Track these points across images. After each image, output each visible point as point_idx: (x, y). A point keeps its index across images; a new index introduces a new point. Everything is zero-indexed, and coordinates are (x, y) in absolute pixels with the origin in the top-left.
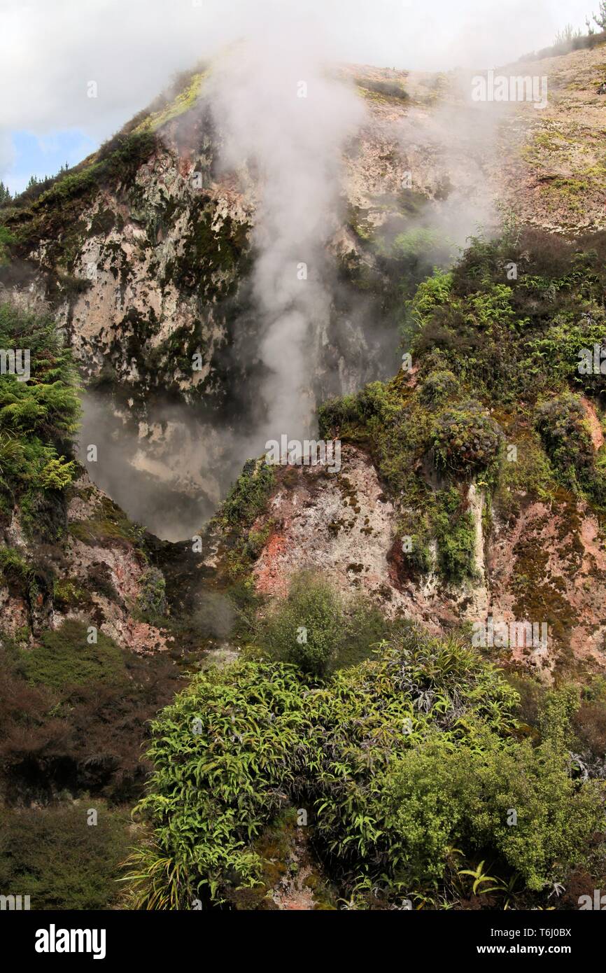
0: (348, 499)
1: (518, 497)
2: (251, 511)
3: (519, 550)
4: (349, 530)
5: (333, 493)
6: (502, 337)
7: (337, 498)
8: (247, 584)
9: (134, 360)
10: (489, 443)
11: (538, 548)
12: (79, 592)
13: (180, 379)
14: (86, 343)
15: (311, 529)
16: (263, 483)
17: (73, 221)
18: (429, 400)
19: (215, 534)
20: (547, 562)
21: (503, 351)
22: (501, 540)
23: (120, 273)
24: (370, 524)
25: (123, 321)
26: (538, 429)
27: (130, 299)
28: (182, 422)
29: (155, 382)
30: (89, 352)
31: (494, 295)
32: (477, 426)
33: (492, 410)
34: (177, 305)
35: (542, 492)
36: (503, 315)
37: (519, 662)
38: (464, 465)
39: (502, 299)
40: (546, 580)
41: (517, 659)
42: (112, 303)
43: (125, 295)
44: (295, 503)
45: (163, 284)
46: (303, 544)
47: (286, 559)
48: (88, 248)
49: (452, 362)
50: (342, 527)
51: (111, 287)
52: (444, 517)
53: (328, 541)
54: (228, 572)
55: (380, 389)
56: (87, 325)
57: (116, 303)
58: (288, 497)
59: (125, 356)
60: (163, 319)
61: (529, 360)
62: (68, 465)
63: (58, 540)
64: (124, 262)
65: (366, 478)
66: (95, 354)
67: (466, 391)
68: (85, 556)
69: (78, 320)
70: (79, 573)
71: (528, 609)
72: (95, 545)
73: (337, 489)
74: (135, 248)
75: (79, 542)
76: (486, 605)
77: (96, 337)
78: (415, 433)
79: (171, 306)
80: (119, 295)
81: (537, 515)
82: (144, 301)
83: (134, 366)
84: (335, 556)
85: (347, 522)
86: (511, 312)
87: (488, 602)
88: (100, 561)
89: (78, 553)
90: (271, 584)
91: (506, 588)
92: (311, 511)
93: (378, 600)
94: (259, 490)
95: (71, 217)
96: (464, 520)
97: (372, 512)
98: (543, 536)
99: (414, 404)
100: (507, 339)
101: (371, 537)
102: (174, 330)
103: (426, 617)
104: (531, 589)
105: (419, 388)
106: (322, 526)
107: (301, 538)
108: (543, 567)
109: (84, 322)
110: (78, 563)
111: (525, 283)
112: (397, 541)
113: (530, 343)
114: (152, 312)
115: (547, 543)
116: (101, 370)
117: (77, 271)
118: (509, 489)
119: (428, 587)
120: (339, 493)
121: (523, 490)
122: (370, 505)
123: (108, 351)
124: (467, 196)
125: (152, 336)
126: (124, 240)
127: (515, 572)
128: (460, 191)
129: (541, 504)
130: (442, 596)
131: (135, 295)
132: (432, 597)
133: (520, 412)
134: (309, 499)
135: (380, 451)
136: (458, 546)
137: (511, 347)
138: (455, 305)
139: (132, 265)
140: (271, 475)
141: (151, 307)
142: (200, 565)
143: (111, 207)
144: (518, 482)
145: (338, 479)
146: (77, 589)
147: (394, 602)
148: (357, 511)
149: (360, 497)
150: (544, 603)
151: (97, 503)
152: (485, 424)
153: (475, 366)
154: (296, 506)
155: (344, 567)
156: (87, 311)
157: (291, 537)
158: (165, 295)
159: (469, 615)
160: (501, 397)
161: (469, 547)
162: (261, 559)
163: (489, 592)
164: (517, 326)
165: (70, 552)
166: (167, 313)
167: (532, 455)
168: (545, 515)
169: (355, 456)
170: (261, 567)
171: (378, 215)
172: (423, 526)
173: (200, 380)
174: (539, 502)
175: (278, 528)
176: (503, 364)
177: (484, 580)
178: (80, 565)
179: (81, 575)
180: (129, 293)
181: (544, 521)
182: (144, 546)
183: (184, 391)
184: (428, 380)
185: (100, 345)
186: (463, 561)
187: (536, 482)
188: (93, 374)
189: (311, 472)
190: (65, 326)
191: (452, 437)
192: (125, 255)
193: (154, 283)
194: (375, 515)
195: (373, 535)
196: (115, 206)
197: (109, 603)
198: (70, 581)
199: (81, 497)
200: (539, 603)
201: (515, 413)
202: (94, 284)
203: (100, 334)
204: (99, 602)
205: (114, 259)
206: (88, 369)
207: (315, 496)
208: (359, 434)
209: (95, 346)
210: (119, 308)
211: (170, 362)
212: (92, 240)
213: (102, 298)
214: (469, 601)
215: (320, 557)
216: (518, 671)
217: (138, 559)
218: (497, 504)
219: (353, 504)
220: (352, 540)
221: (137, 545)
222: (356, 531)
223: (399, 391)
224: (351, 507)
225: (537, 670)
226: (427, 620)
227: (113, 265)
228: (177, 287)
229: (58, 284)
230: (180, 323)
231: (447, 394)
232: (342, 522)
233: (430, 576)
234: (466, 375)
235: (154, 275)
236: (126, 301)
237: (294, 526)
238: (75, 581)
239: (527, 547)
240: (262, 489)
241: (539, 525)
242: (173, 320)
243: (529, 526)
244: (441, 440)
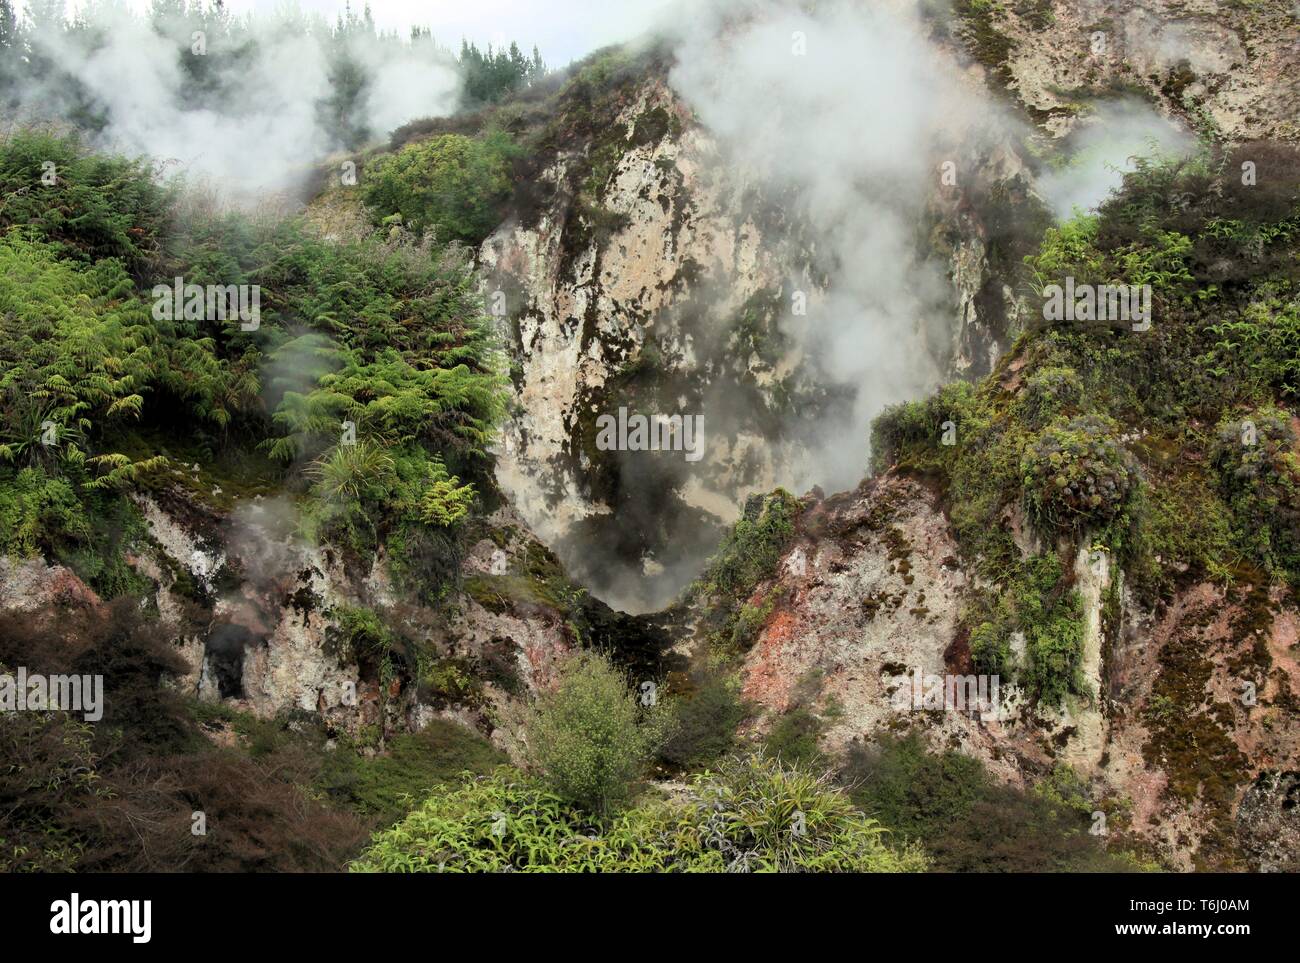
0: (896, 563)
1: (1173, 573)
2: (750, 574)
3: (1166, 656)
4: (892, 610)
5: (877, 552)
6: (1167, 316)
7: (882, 559)
8: (729, 684)
9: (689, 337)
10: (1111, 483)
11: (1197, 656)
12: (465, 680)
13: (757, 370)
14: (618, 310)
15: (836, 606)
16: (771, 531)
17: (608, 123)
18: (1032, 412)
19: (695, 607)
20: (1207, 678)
21: (1166, 338)
22: (1140, 639)
23: (672, 202)
24: (925, 603)
25: (675, 277)
26: (1217, 466)
27: (686, 245)
28: (760, 436)
29: (720, 372)
30: (622, 324)
31: (1160, 249)
32: (1094, 456)
33: (1145, 432)
34: (757, 256)
35: (1212, 567)
36: (1174, 281)
37: (1141, 836)
38: (1070, 516)
39: (1173, 256)
40: (1204, 707)
41: (1138, 830)
42: (660, 249)
43: (678, 239)
44: (817, 564)
45: (738, 221)
46: (821, 628)
47: (792, 650)
48: (627, 165)
49: (1080, 353)
50: (882, 605)
51: (658, 225)
52: (1036, 598)
53: (860, 626)
54: (706, 664)
55: (964, 394)
56: (620, 282)
57: (664, 249)
58: (810, 555)
59: (677, 330)
60: (736, 274)
61: (1211, 355)
62: (462, 489)
63: (442, 600)
64: (679, 189)
65: (928, 530)
66: (631, 327)
67: (1101, 400)
68: (479, 628)
69: (609, 274)
70: (470, 652)
71: (1167, 752)
72: (503, 611)
73: (883, 545)
74: (696, 166)
75: (475, 606)
76: (1100, 741)
77: (634, 301)
78: (1005, 464)
79: (748, 258)
80: (669, 238)
81: (1200, 602)
82: (707, 247)
83: (689, 347)
84: (868, 649)
85: (890, 599)
86: (1188, 276)
87: (1103, 736)
88: (504, 636)
89: (471, 622)
90: (765, 686)
91: (1137, 716)
92: (840, 579)
93: (922, 721)
94: (764, 542)
95: (604, 118)
96: (1065, 603)
97: (931, 583)
98: (1207, 636)
99: (1010, 419)
100: (1177, 320)
101: (924, 623)
102: (752, 293)
103: (997, 754)
104: (1177, 720)
105: (1021, 394)
106: (854, 602)
107: (819, 618)
108: (1201, 686)
109: (617, 278)
110: (469, 636)
111: (1214, 230)
112: (962, 631)
113: (1214, 328)
114: (720, 264)
115: (1213, 648)
116: (640, 352)
117: (609, 199)
118: (1158, 559)
119: (1006, 706)
120: (886, 552)
121: (1184, 562)
122: (929, 574)
123: (650, 323)
124: (1213, 91)
125: (719, 301)
126: (680, 153)
127: (1154, 691)
128: (1204, 83)
129: (1210, 586)
130: (1029, 721)
131: (694, 239)
132: (1011, 722)
133: (1192, 437)
134: (839, 560)
135: (954, 490)
136: (1054, 644)
137: (1183, 332)
138: (1093, 264)
139: (692, 192)
140: (784, 519)
141: (717, 257)
142: (665, 653)
143: (662, 103)
144: (1174, 548)
145: (888, 530)
146: (463, 675)
147: (947, 727)
148: (909, 581)
149: (915, 560)
150: (1195, 744)
151: (519, 549)
152: (1108, 455)
153: (1118, 361)
154: (819, 569)
155: (877, 666)
156: (623, 261)
157: (804, 617)
158: (740, 239)
159: (1071, 754)
160: (1161, 412)
161: (1070, 646)
162: (756, 648)
163: (1106, 721)
164: (1196, 299)
165: (459, 620)
166: (744, 268)
167: (1203, 506)
168: (1215, 604)
169: (918, 496)
170: (755, 660)
171: (1063, 120)
172: (1003, 611)
173: (787, 372)
174: (1208, 582)
175: (786, 601)
176: (1165, 360)
177: (1097, 701)
178: (473, 640)
179: (473, 655)
180: (685, 235)
181: (1212, 612)
182: (580, 618)
183: (763, 387)
184: (1031, 381)
185: (639, 312)
186: (1060, 670)
187: (1205, 550)
188: (627, 356)
189: (848, 518)
190: (590, 283)
191: (1051, 471)
192: (680, 178)
193: (723, 221)
194: (936, 589)
195: (927, 620)
196: (669, 102)
197: (509, 700)
198: (454, 662)
199: (495, 540)
200: (1187, 743)
201: (1181, 438)
202: (634, 220)
203: (641, 297)
204: (494, 697)
205: (664, 184)
206: (620, 350)
207: (848, 554)
208: (926, 462)
209: (632, 315)
210: (669, 259)
211: (743, 341)
212: (633, 154)
213: (644, 242)
214: (1070, 732)
215: (843, 650)
216: (1136, 849)
217: (567, 637)
218: (1136, 582)
219: (904, 571)
220: (895, 626)
221: (566, 615)
222: (902, 614)
223: (992, 397)
224: (899, 575)
225: (1168, 850)
226: (996, 757)
227: (662, 192)
228: (758, 226)
229: (581, 219)
230: (760, 283)
231: (1059, 404)
232: (883, 597)
233: (1011, 690)
234: (1103, 376)
235: (724, 207)
236: (680, 247)
237: (811, 599)
238: (462, 664)
239: (1178, 652)
240: (768, 540)
241: (1202, 619)
242: (751, 277)
243: (1186, 621)
244: (1034, 476)
